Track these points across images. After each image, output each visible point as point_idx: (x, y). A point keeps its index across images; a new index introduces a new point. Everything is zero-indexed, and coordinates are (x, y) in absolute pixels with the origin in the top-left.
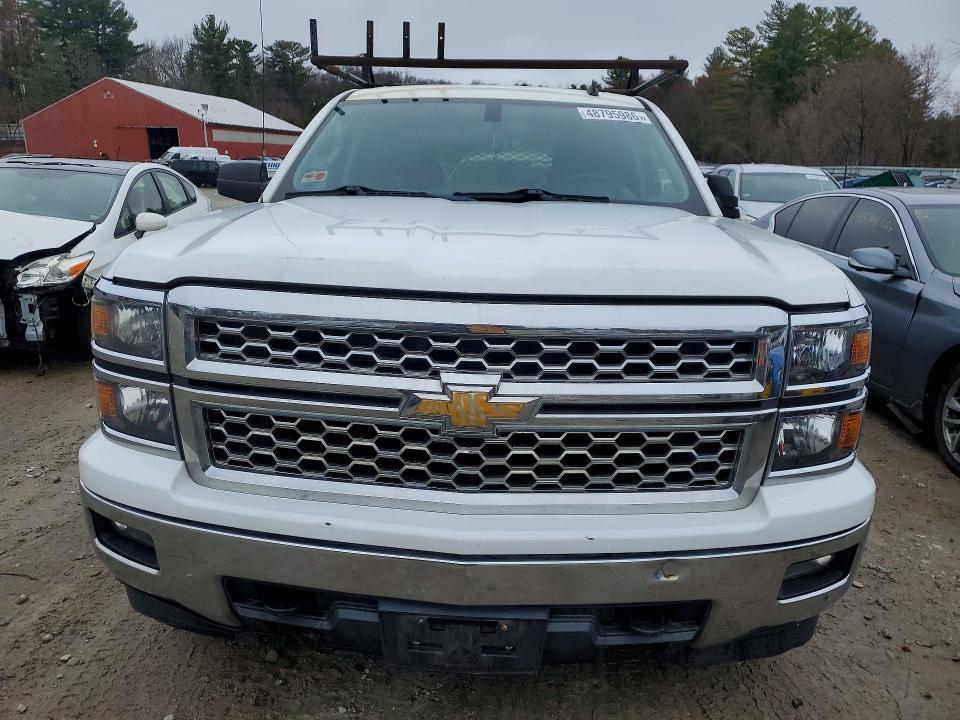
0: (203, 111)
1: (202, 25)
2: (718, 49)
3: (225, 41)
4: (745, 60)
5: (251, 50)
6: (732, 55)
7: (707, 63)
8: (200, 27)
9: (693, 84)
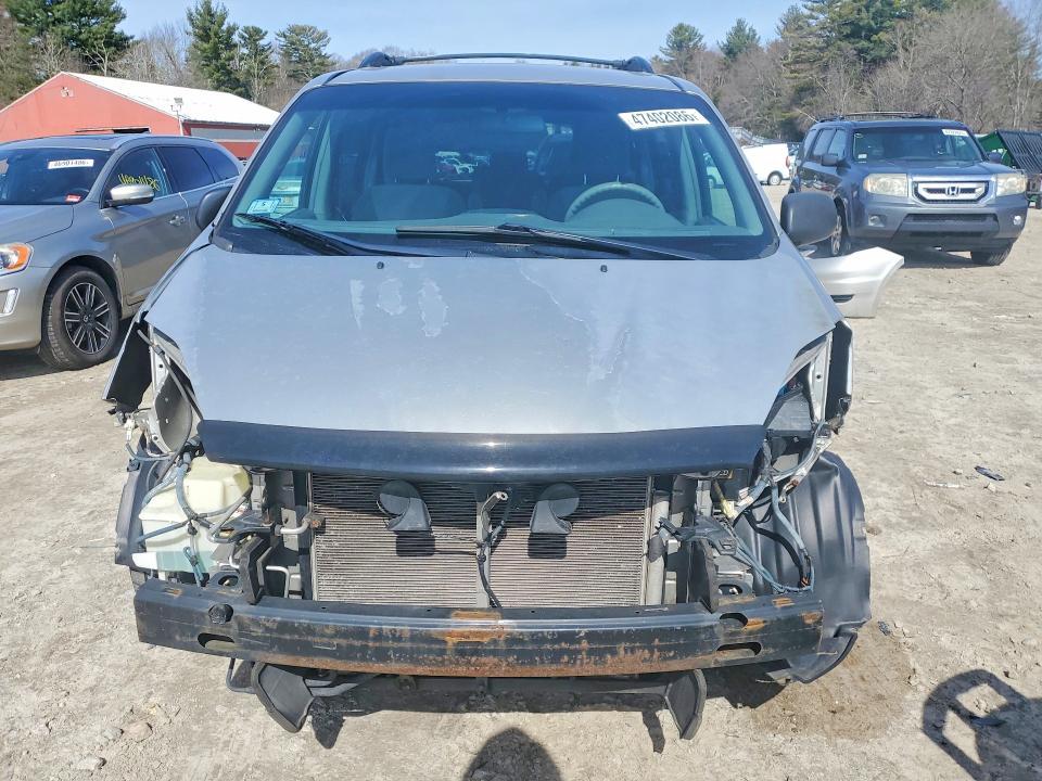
0: (176, 107)
1: (197, 9)
2: (793, 8)
3: (224, 27)
4: (822, 17)
5: (262, 38)
6: (807, 12)
7: (780, 24)
8: (193, 11)
9: (765, 51)
